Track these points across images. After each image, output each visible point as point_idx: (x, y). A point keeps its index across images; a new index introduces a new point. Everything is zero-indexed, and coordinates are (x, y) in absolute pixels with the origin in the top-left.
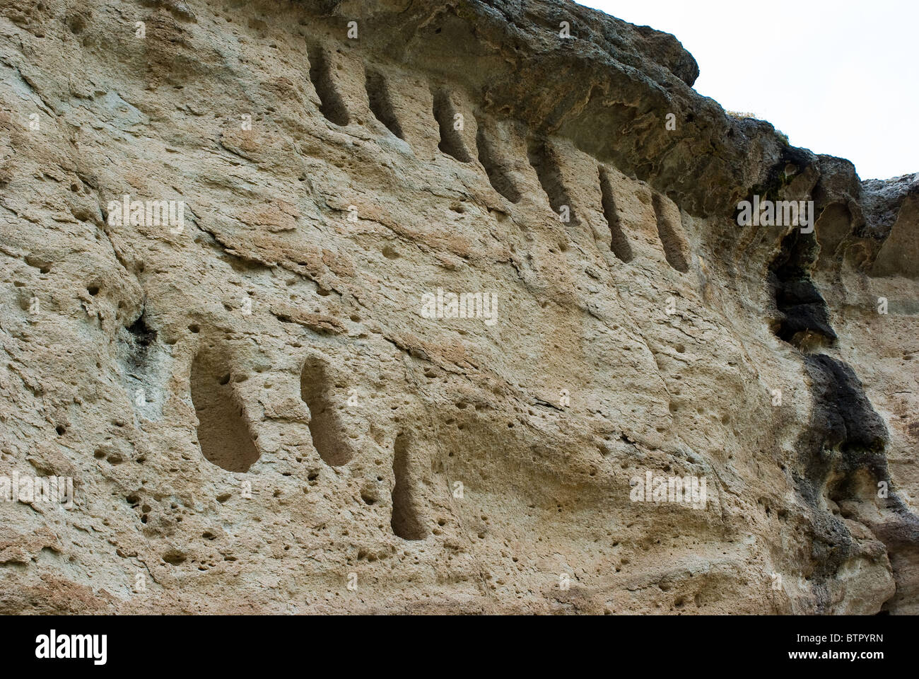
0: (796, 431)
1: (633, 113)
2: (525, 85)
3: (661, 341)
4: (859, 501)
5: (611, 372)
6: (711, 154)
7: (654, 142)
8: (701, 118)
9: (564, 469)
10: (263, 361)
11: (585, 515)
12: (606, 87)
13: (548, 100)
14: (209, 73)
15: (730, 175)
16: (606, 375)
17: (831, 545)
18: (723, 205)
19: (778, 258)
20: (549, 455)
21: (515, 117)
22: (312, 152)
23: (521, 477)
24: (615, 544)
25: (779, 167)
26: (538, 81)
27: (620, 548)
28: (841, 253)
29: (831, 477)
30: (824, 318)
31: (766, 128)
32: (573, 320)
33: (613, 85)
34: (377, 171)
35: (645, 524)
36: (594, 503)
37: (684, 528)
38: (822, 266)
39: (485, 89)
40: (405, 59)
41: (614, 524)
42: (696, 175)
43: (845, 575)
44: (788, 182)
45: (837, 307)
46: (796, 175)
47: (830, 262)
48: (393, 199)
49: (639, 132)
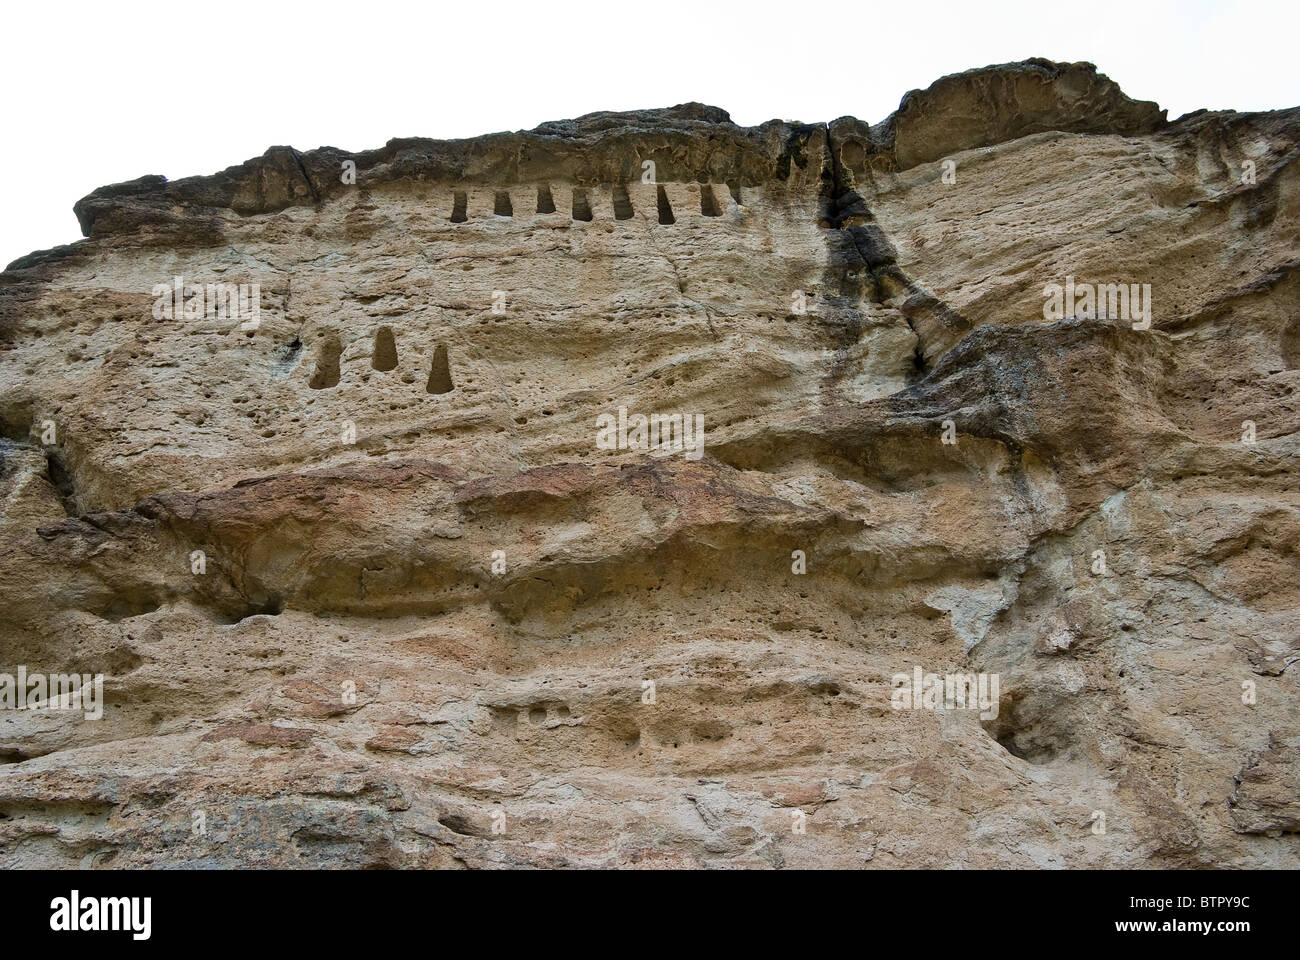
0: (820, 273)
1: (669, 150)
2: (595, 163)
3: (676, 254)
4: (894, 297)
5: (632, 280)
6: (740, 150)
7: (694, 160)
8: (719, 135)
9: (577, 335)
10: (353, 337)
11: (605, 355)
12: (643, 144)
13: (614, 165)
14: (382, 227)
15: (760, 157)
16: (629, 283)
17: (845, 325)
18: (766, 174)
19: (824, 187)
20: (563, 331)
21: (602, 182)
22: (434, 240)
23: (548, 347)
24: (628, 364)
25: (794, 138)
26: (601, 159)
27: (632, 365)
28: (868, 167)
29: (866, 290)
30: (863, 207)
31: (776, 123)
32: (605, 263)
33: (646, 142)
34: (473, 235)
35: (645, 348)
36: (607, 347)
37: (676, 343)
38: (859, 180)
39: (575, 176)
40: (520, 180)
41: (626, 354)
42: (738, 166)
43: (866, 340)
44: (805, 144)
45: (873, 197)
46: (808, 138)
47: (864, 176)
48: (489, 245)
49: (682, 158)
